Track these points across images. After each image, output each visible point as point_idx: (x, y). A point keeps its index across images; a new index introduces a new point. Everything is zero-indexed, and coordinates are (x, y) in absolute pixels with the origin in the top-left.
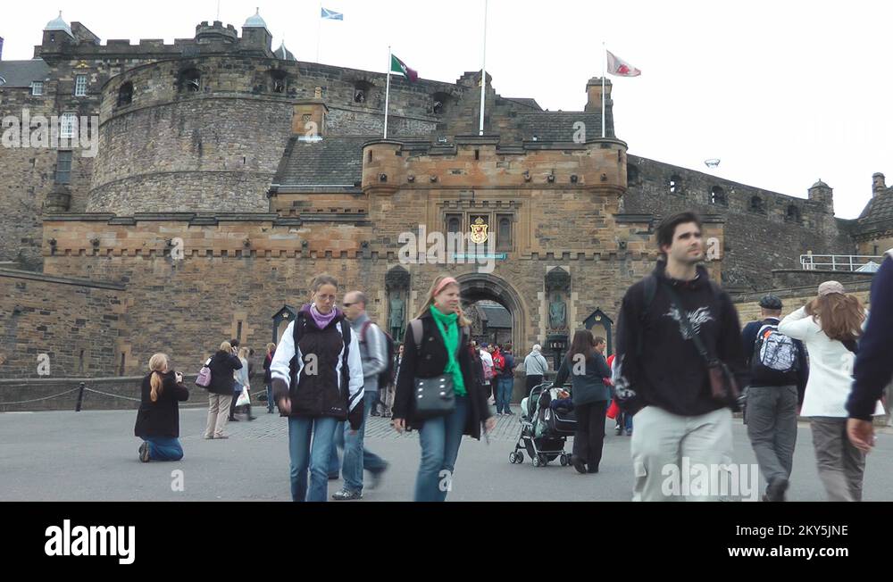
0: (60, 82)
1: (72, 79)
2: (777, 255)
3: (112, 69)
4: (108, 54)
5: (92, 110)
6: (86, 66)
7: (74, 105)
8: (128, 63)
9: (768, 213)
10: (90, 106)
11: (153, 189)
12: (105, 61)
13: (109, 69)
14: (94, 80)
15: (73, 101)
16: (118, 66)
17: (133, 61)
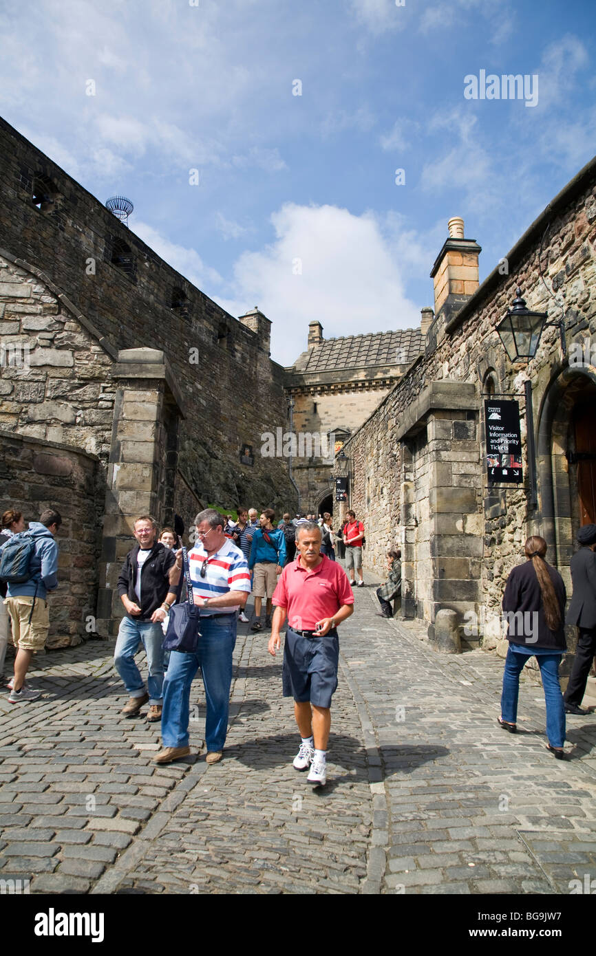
2: (199, 387)
9: (194, 320)
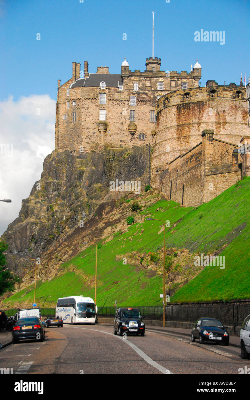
0: (128, 86)
1: (133, 84)
3: (147, 81)
4: (145, 76)
5: (142, 96)
6: (137, 80)
7: (134, 94)
8: (153, 79)
10: (141, 94)
11: (204, 127)
12: (144, 78)
13: (146, 81)
14: (141, 85)
15: (134, 93)
16: (149, 80)
17: (155, 78)
